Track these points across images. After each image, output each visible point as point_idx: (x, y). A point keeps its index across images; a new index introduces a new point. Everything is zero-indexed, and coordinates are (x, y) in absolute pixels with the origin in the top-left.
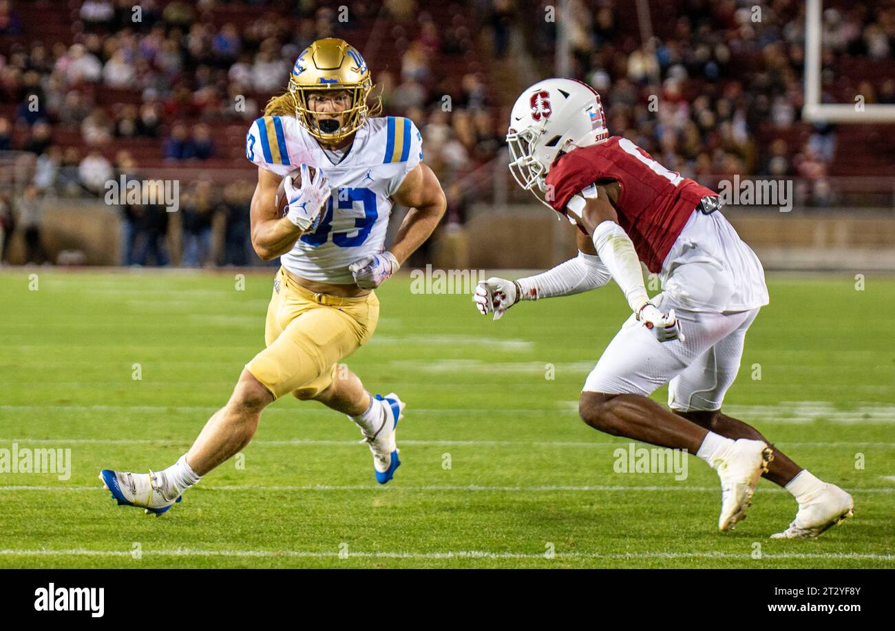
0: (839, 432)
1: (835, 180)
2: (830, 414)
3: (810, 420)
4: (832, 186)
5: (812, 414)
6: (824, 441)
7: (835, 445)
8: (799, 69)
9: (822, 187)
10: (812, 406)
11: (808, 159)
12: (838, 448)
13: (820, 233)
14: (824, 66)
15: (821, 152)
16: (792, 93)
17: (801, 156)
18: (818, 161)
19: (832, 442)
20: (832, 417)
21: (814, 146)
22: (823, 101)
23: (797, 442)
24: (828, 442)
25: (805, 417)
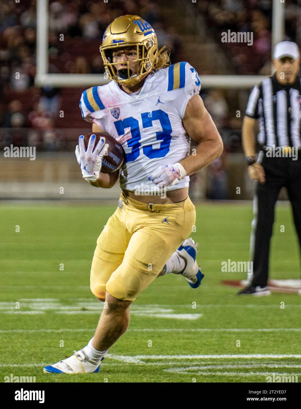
0: (64, 321)
1: (59, 131)
2: (56, 308)
3: (41, 312)
4: (58, 136)
5: (43, 308)
6: (52, 329)
7: (60, 331)
8: (32, 46)
9: (49, 136)
10: (43, 302)
11: (40, 115)
12: (62, 333)
13: (48, 171)
14: (50, 45)
15: (49, 110)
16: (27, 66)
17: (35, 113)
18: (47, 116)
19: (58, 329)
20: (59, 310)
21: (42, 105)
22: (50, 72)
23: (32, 329)
24: (55, 329)
25: (38, 310)
